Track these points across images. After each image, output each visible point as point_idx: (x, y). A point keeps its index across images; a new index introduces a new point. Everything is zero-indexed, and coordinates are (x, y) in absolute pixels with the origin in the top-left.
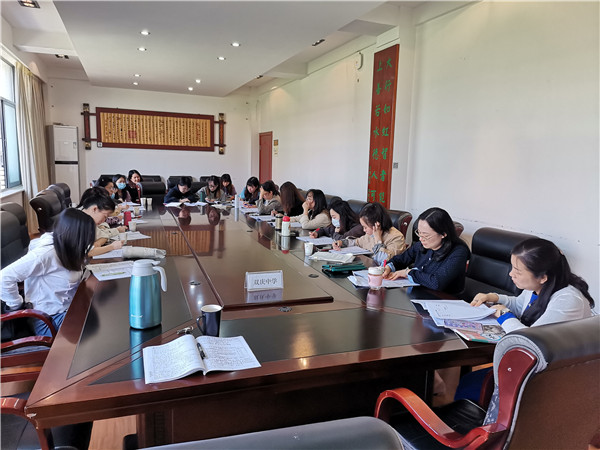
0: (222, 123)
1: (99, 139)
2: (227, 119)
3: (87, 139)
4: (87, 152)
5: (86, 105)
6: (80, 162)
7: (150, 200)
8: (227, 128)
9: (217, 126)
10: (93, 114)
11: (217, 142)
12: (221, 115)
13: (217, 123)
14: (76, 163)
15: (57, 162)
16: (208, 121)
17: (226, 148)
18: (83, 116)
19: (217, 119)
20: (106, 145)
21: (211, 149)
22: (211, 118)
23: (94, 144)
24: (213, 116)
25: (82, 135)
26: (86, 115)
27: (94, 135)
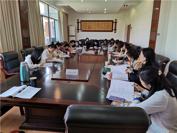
0: (116, 23)
1: (81, 30)
2: (118, 21)
3: (78, 29)
4: (78, 33)
5: (78, 20)
6: (76, 36)
7: (86, 47)
8: (117, 24)
9: (114, 24)
10: (80, 22)
11: (114, 29)
12: (116, 20)
13: (114, 23)
14: (75, 36)
15: (70, 36)
16: (111, 22)
17: (117, 31)
18: (77, 23)
19: (114, 21)
20: (83, 31)
21: (112, 31)
22: (112, 21)
23: (80, 31)
24: (113, 21)
25: (77, 28)
26: (78, 23)
27: (80, 28)
